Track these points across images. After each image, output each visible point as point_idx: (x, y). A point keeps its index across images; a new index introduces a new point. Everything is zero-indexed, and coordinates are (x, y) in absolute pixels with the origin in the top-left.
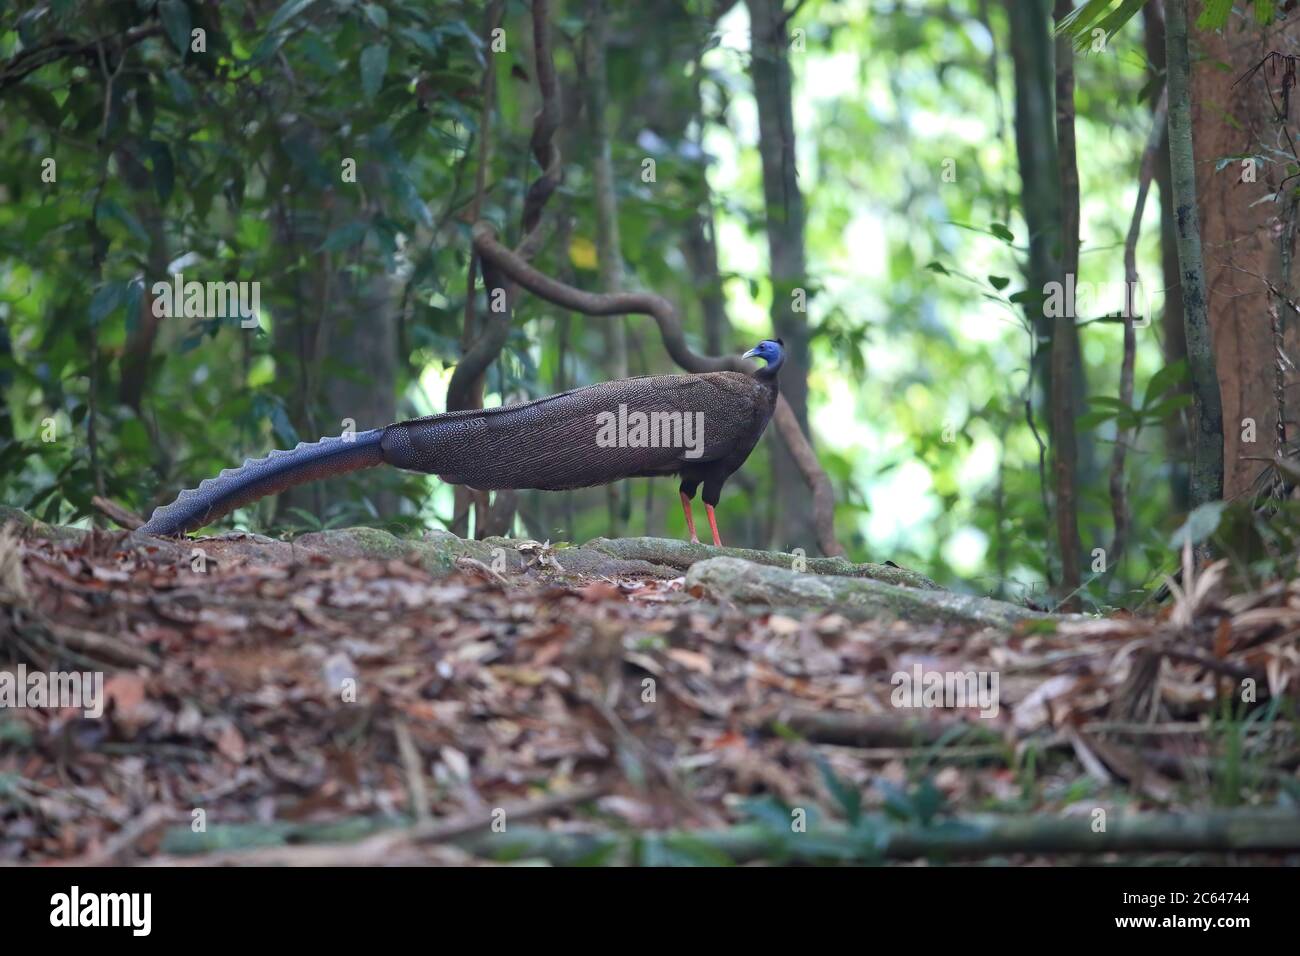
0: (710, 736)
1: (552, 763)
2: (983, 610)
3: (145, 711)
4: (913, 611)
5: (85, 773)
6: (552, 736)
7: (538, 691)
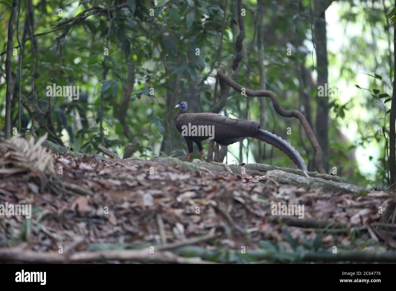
0: (258, 222)
1: (209, 229)
2: (353, 189)
3: (88, 208)
4: (333, 189)
5: (68, 226)
6: (210, 221)
7: (207, 207)
